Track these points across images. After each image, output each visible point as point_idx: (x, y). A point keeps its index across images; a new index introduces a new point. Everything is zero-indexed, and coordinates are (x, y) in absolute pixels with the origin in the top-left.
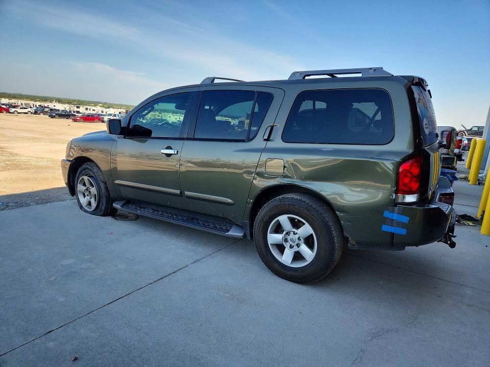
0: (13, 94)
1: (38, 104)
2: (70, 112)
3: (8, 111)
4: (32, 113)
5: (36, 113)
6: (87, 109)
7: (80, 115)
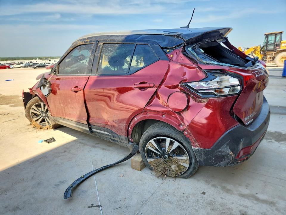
0: (14, 58)
1: (27, 61)
2: (45, 64)
3: (9, 67)
4: (23, 67)
5: (25, 67)
6: (55, 61)
7: (50, 65)
